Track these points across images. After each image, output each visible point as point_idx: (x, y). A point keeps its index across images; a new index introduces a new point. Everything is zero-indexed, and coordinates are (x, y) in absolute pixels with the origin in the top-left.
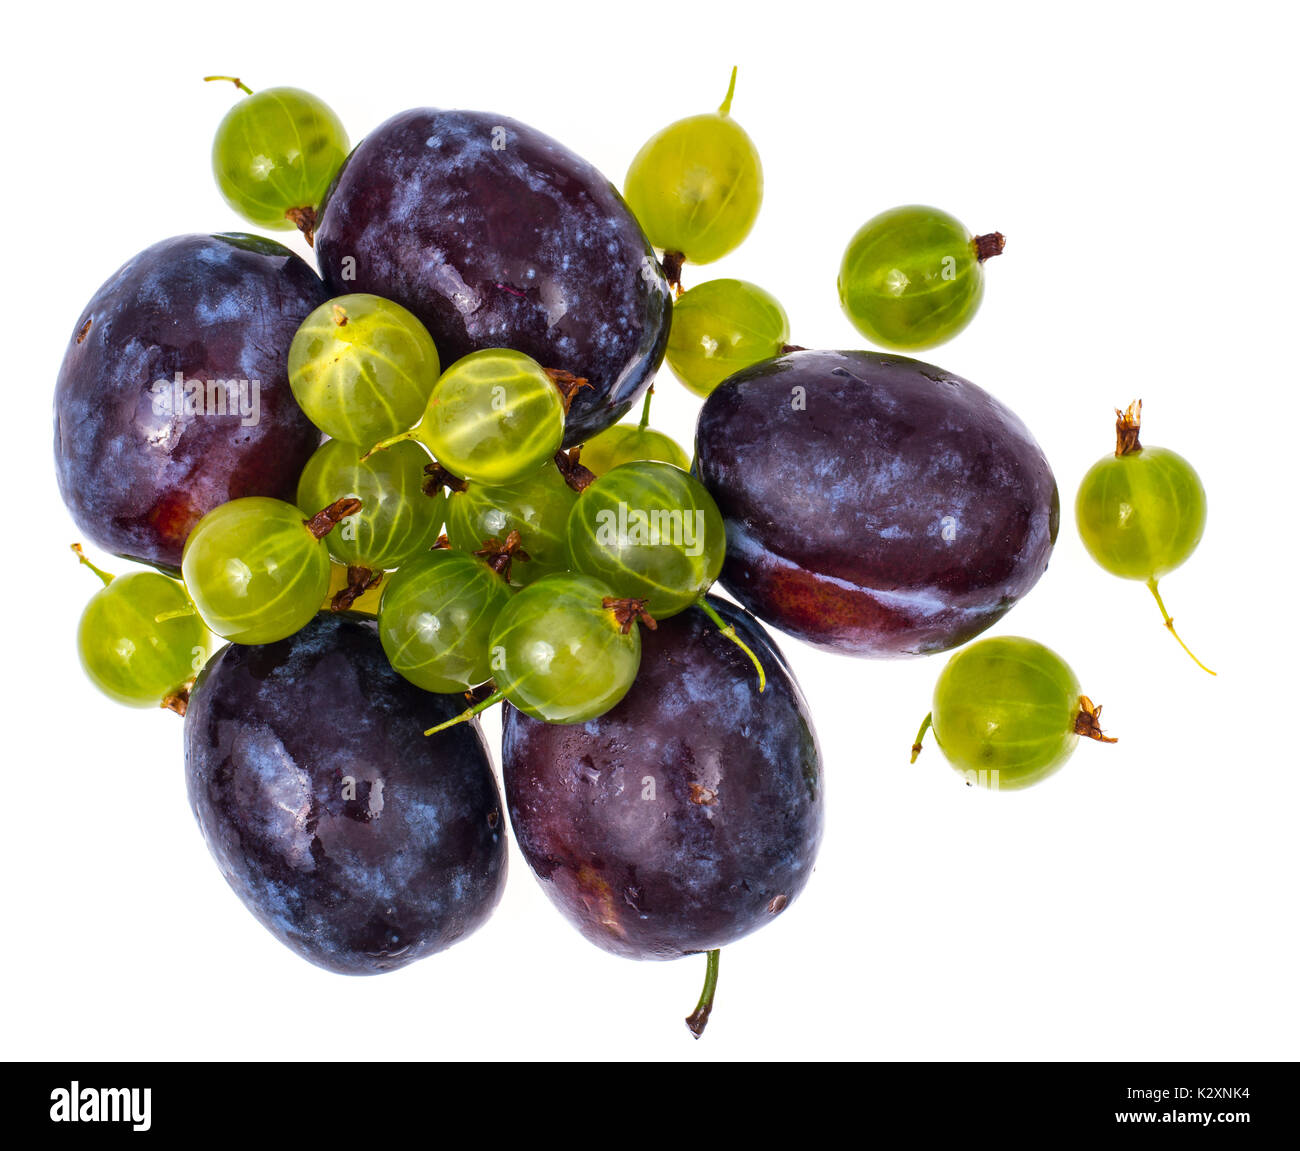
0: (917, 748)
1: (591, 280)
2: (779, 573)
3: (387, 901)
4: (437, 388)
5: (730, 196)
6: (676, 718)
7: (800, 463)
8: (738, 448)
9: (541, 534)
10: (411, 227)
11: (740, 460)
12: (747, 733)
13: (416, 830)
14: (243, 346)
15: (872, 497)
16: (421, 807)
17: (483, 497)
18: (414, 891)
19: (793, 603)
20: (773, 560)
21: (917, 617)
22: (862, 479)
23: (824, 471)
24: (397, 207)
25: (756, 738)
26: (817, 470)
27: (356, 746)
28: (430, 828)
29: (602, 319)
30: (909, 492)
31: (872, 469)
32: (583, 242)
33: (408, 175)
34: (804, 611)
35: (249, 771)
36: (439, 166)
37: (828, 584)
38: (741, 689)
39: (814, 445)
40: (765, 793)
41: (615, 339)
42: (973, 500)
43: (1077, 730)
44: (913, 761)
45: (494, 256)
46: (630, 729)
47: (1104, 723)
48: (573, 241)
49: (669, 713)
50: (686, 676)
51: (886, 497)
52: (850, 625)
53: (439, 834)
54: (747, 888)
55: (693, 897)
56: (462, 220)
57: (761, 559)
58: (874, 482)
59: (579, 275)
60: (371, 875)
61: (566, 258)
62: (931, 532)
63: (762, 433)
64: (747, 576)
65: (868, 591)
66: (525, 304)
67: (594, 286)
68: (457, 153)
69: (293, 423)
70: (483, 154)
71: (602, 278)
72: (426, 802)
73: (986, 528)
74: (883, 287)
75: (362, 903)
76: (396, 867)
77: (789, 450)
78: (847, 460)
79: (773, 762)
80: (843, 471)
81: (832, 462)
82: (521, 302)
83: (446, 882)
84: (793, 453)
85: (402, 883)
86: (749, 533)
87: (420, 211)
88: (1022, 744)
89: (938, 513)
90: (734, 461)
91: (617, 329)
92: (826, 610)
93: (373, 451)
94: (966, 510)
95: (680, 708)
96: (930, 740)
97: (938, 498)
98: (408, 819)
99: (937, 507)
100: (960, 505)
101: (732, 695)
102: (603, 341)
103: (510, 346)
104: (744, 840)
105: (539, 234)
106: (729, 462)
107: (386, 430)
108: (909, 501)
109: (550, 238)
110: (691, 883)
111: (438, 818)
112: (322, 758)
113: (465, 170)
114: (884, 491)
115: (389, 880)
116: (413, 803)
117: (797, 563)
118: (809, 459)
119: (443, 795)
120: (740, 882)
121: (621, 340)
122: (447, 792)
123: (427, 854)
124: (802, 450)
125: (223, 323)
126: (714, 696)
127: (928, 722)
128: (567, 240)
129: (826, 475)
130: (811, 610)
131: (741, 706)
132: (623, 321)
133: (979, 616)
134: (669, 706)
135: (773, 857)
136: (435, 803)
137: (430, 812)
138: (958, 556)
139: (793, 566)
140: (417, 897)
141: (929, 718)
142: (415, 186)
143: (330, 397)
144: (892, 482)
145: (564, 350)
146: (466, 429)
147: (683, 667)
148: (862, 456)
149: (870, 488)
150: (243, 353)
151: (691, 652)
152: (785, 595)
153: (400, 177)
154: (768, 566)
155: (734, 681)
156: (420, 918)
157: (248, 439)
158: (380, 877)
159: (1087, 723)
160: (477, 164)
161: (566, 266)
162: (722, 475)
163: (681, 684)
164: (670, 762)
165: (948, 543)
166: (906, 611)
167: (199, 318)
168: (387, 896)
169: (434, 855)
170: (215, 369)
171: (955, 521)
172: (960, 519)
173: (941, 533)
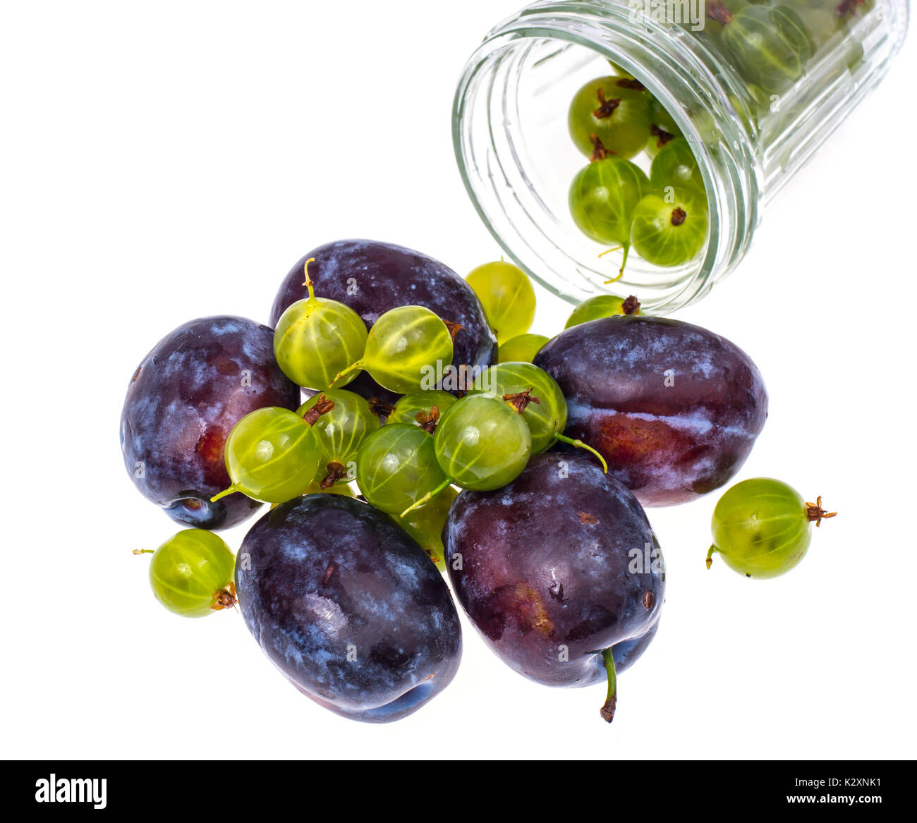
0: (709, 560)
1: (449, 291)
2: (604, 422)
3: (392, 622)
6: (561, 481)
7: (605, 347)
8: (564, 353)
11: (566, 359)
12: (607, 488)
13: (404, 578)
14: (244, 344)
15: (654, 354)
16: (404, 566)
18: (409, 615)
20: (600, 414)
21: (696, 435)
22: (645, 347)
23: (621, 347)
24: (324, 274)
25: (613, 492)
26: (616, 347)
27: (356, 533)
28: (412, 579)
29: (461, 312)
30: (676, 350)
31: (650, 341)
32: (440, 276)
33: (327, 259)
35: (289, 558)
37: (637, 419)
38: (596, 470)
39: (611, 337)
40: (627, 521)
41: (470, 326)
42: (714, 354)
43: (809, 521)
44: (708, 569)
45: (389, 281)
46: (532, 494)
48: (435, 275)
49: (555, 480)
51: (663, 354)
52: (655, 450)
53: (418, 583)
54: (628, 579)
55: (595, 583)
56: (366, 268)
57: (591, 418)
58: (653, 348)
59: (442, 288)
60: (380, 605)
61: (433, 280)
62: (695, 370)
64: (583, 436)
65: (662, 418)
67: (452, 295)
72: (407, 565)
73: (727, 370)
75: (377, 625)
76: (395, 599)
77: (596, 343)
79: (627, 505)
80: (632, 345)
81: (625, 342)
83: (428, 614)
84: (599, 343)
85: (400, 610)
86: (581, 402)
87: (340, 270)
89: (697, 360)
90: (562, 361)
91: (469, 319)
92: (638, 442)
93: (336, 379)
94: (712, 359)
95: (562, 477)
97: (694, 353)
99: (694, 357)
100: (708, 357)
101: (593, 472)
105: (414, 270)
106: (560, 362)
108: (677, 355)
109: (421, 271)
110: (592, 573)
111: (416, 574)
112: (336, 540)
113: (361, 250)
114: (660, 351)
115: (392, 608)
116: (399, 564)
117: (615, 409)
118: (610, 344)
120: (623, 574)
122: (419, 563)
123: (413, 593)
125: (229, 334)
126: (581, 471)
128: (431, 273)
129: (623, 349)
130: (628, 444)
131: (599, 476)
132: (472, 316)
134: (555, 477)
136: (412, 567)
137: (411, 570)
138: (714, 385)
139: (612, 413)
140: (412, 620)
142: (333, 262)
144: (664, 346)
148: (642, 337)
149: (651, 350)
150: (244, 346)
154: (596, 420)
156: (416, 635)
157: (255, 392)
158: (386, 606)
161: (433, 284)
162: (557, 370)
163: (558, 467)
164: (562, 504)
165: (707, 377)
166: (688, 430)
167: (213, 333)
168: (392, 619)
169: (418, 595)
170: (229, 354)
171: (708, 364)
172: (711, 363)
173: (701, 371)
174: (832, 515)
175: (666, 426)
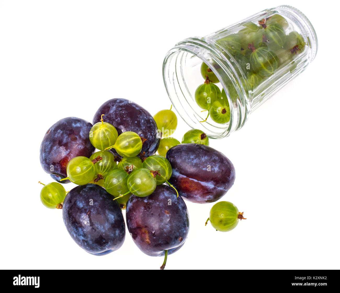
1: (147, 125)
2: (182, 179)
3: (103, 232)
5: (171, 122)
6: (163, 199)
7: (187, 156)
8: (175, 154)
10: (113, 114)
11: (175, 156)
12: (176, 203)
13: (110, 219)
15: (201, 162)
19: (184, 186)
20: (181, 176)
21: (209, 189)
22: (199, 159)
23: (192, 157)
24: (111, 111)
25: (178, 204)
26: (191, 157)
28: (112, 219)
29: (149, 132)
30: (209, 161)
31: (201, 157)
32: (146, 119)
33: (113, 106)
34: (186, 187)
36: (119, 104)
37: (192, 180)
38: (175, 196)
39: (190, 153)
40: (179, 215)
41: (151, 137)
43: (238, 218)
45: (129, 118)
46: (153, 201)
47: (244, 216)
48: (144, 118)
49: (161, 198)
50: (164, 192)
51: (204, 162)
52: (196, 190)
53: (114, 221)
54: (175, 233)
55: (165, 233)
56: (123, 112)
57: (179, 176)
59: (145, 124)
61: (143, 120)
62: (212, 169)
63: (180, 152)
64: (176, 180)
65: (200, 182)
66: (135, 127)
67: (147, 126)
68: (122, 102)
70: (127, 103)
71: (149, 125)
72: (112, 215)
73: (223, 170)
75: (98, 232)
76: (106, 225)
78: (197, 156)
79: (181, 209)
80: (196, 158)
81: (194, 156)
82: (134, 127)
83: (115, 231)
84: (186, 154)
85: (107, 229)
86: (177, 171)
87: (116, 111)
88: (228, 217)
89: (214, 166)
91: (151, 135)
92: (191, 187)
93: (105, 150)
94: (219, 166)
95: (163, 197)
97: (214, 164)
101: (173, 196)
102: (149, 136)
104: (175, 222)
105: (138, 116)
106: (173, 157)
107: (108, 145)
108: (208, 163)
109: (140, 117)
110: (165, 230)
113: (124, 105)
115: (104, 228)
116: (110, 214)
117: (186, 176)
120: (174, 231)
121: (152, 137)
122: (116, 214)
124: (188, 154)
125: (77, 127)
126: (170, 196)
127: (208, 219)
128: (143, 118)
129: (193, 158)
130: (188, 187)
131: (175, 198)
132: (153, 134)
134: (161, 197)
135: (179, 228)
136: (114, 215)
137: (113, 217)
138: (217, 175)
139: (185, 177)
140: (109, 232)
142: (114, 107)
144: (205, 160)
145: (142, 136)
147: (164, 191)
148: (199, 155)
149: (201, 160)
150: (81, 132)
152: (183, 184)
153: (111, 106)
154: (180, 178)
155: (174, 194)
156: (109, 237)
157: (80, 148)
158: (102, 227)
159: (241, 216)
160: (126, 104)
161: (143, 122)
162: (172, 160)
163: (164, 193)
164: (161, 206)
165: (216, 172)
166: (207, 187)
167: (73, 126)
169: (113, 225)
170: (75, 134)
172: (218, 168)
173: (214, 170)
175: (200, 184)
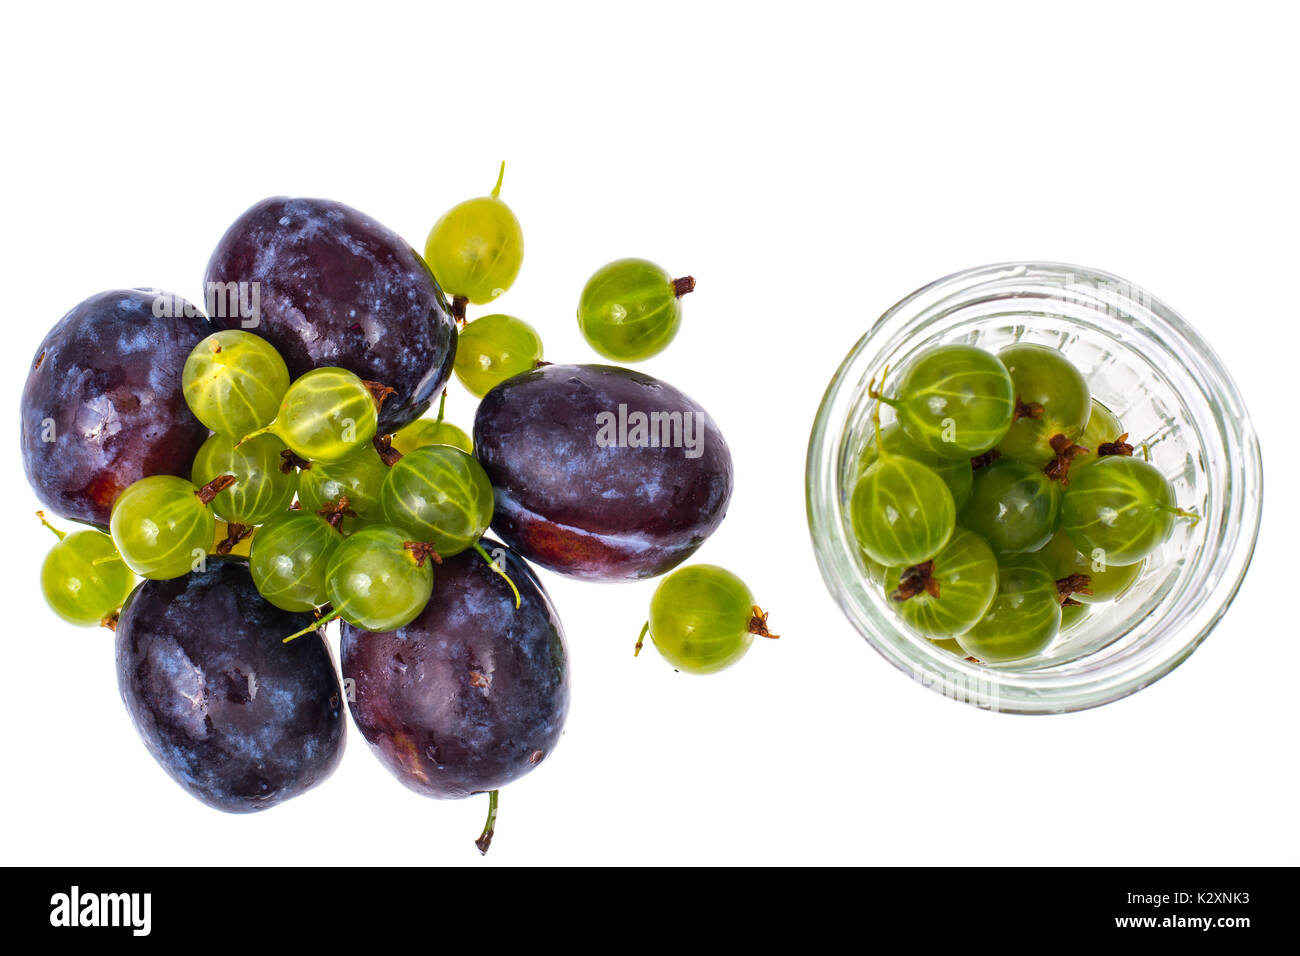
0: (639, 646)
1: (396, 317)
2: (532, 524)
3: (258, 759)
4: (287, 396)
5: (499, 255)
6: (461, 626)
7: (545, 446)
8: (502, 436)
9: (364, 498)
10: (268, 281)
11: (503, 445)
12: (511, 636)
13: (278, 709)
14: (151, 369)
15: (596, 469)
16: (281, 692)
17: (322, 472)
18: (278, 752)
19: (544, 546)
20: (528, 515)
21: (632, 554)
22: (588, 457)
23: (562, 452)
24: (259, 267)
25: (517, 639)
26: (556, 451)
27: (234, 650)
28: (288, 707)
29: (404, 344)
31: (595, 449)
32: (390, 291)
33: (266, 244)
34: (552, 551)
35: (160, 669)
36: (288, 238)
37: (567, 531)
38: (506, 605)
39: (555, 433)
40: (524, 678)
41: (414, 359)
42: (668, 470)
43: (751, 630)
44: (636, 655)
45: (326, 301)
46: (427, 634)
47: (770, 624)
48: (383, 290)
49: (455, 623)
50: (467, 596)
51: (606, 469)
52: (584, 560)
53: (294, 711)
54: (513, 746)
55: (474, 753)
56: (304, 276)
57: (520, 515)
58: (597, 458)
59: (387, 314)
60: (247, 742)
61: (378, 302)
62: (639, 493)
63: (518, 425)
64: (511, 526)
65: (595, 535)
66: (349, 335)
67: (397, 322)
68: (300, 228)
69: (188, 422)
70: (319, 229)
71: (403, 316)
72: (285, 689)
73: (677, 489)
74: (608, 317)
75: (241, 761)
76: (264, 735)
77: (537, 437)
78: (578, 444)
79: (530, 656)
80: (575, 451)
81: (567, 445)
82: (346, 334)
83: (300, 746)
84: (540, 439)
85: (269, 747)
86: (511, 496)
87: (275, 270)
88: (710, 641)
89: (643, 480)
90: (499, 445)
91: (415, 352)
92: (567, 550)
93: (243, 441)
94: (663, 477)
95: (463, 619)
96: (647, 640)
97: (643, 469)
98: (272, 702)
99: (643, 475)
100: (659, 473)
101: (500, 609)
102: (405, 360)
103: (338, 365)
104: (510, 712)
105: (358, 286)
106: (496, 446)
107: (252, 426)
108: (622, 472)
109: (366, 288)
110: (473, 743)
111: (294, 700)
112: (211, 658)
113: (306, 240)
114: (604, 465)
115: (259, 745)
116: (276, 690)
117: (545, 516)
118: (551, 443)
119: (297, 684)
120: (508, 741)
121: (418, 360)
122: (300, 682)
123: (286, 726)
124: (546, 437)
125: (137, 353)
126: (487, 610)
127: (646, 628)
128: (379, 290)
129: (563, 455)
130: (556, 549)
131: (506, 617)
132: (419, 346)
133: (676, 552)
134: (455, 618)
135: (530, 724)
136: (291, 690)
137: (288, 696)
138: (658, 510)
139: (542, 519)
140: (279, 757)
141: (647, 624)
142: (271, 253)
143: (212, 404)
144: (610, 458)
145: (377, 366)
146: (307, 424)
147: (465, 590)
149: (594, 463)
150: (151, 373)
151: (470, 579)
152: (538, 540)
153: (261, 246)
154: (525, 519)
155: (501, 599)
156: (282, 772)
157: (155, 434)
158: (253, 743)
159: (758, 625)
160: (315, 236)
161: (377, 308)
162: (491, 456)
163: (463, 602)
164: (456, 657)
165: (651, 501)
166: (623, 549)
167: (120, 349)
168: (258, 756)
169: (291, 727)
170: (131, 385)
171: (656, 485)
172: (659, 483)
173: (646, 493)
174: (777, 637)
175: (598, 543)
